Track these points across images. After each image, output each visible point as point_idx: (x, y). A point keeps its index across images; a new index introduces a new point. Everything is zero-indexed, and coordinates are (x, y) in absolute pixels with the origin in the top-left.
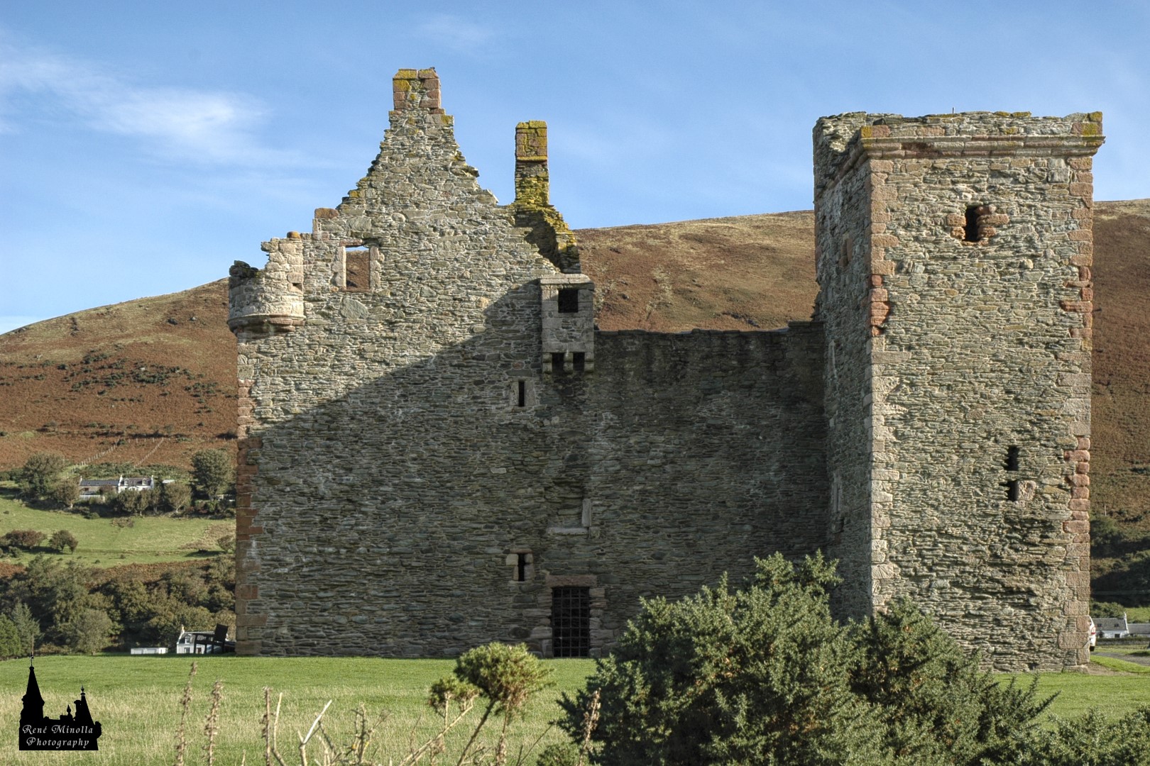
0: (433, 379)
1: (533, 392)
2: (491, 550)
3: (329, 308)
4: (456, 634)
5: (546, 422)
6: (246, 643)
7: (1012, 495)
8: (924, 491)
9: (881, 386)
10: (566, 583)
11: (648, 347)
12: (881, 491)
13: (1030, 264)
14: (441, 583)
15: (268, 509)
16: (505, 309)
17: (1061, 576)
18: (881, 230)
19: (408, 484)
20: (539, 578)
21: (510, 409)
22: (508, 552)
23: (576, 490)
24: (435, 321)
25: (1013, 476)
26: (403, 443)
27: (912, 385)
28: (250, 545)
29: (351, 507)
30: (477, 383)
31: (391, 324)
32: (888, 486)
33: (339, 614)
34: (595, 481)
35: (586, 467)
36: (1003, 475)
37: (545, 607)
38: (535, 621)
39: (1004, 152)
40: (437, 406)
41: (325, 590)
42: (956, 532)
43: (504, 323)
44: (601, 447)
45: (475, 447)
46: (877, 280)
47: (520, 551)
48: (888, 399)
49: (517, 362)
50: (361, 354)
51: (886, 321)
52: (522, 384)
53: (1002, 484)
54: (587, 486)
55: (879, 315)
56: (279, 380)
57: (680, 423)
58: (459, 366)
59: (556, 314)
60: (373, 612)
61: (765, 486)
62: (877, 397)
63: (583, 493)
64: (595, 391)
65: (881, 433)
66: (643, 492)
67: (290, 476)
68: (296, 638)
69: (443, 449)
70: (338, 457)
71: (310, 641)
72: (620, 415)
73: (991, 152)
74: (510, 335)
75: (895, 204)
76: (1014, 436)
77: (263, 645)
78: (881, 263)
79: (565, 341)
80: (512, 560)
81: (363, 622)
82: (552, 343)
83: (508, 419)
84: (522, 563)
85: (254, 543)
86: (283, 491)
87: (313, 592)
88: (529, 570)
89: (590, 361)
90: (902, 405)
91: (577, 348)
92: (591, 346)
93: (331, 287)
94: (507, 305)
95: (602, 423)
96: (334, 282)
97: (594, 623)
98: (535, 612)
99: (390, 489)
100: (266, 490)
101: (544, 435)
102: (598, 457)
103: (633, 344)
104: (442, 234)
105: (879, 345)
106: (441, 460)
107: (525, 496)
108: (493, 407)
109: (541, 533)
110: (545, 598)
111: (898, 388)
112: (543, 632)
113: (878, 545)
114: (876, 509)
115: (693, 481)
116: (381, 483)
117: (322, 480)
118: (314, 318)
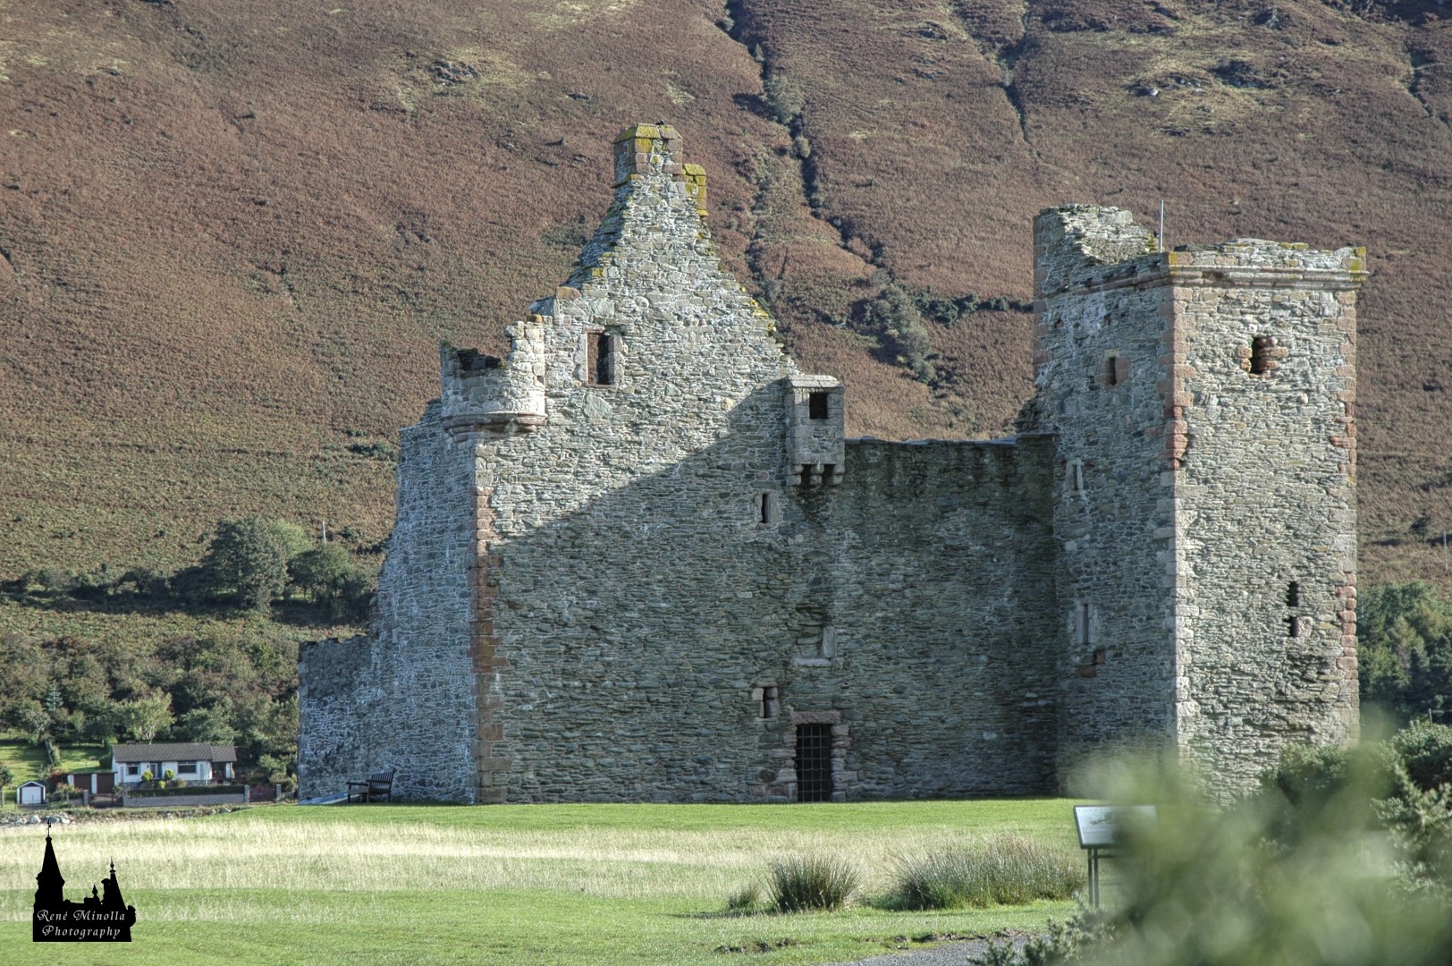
0: (678, 490)
1: (777, 506)
2: (738, 684)
3: (572, 406)
4: (703, 777)
5: (790, 541)
6: (492, 790)
7: (1293, 632)
8: (1219, 627)
9: (1183, 520)
10: (810, 720)
11: (889, 459)
12: (1184, 630)
13: (1305, 398)
14: (688, 721)
15: (512, 638)
16: (749, 412)
17: (1335, 713)
18: (1182, 362)
19: (653, 610)
20: (784, 714)
21: (754, 525)
22: (754, 686)
23: (817, 616)
24: (681, 424)
25: (1294, 612)
26: (649, 562)
27: (1208, 519)
28: (493, 679)
29: (595, 635)
30: (723, 496)
31: (635, 427)
32: (1189, 622)
33: (585, 756)
34: (838, 607)
35: (829, 591)
36: (1286, 611)
37: (790, 748)
38: (780, 762)
39: (1287, 284)
40: (682, 522)
41: (570, 730)
42: (1247, 668)
43: (748, 428)
44: (845, 570)
45: (721, 568)
46: (1178, 411)
47: (766, 684)
48: (1188, 534)
49: (760, 473)
50: (605, 460)
51: (1186, 454)
52: (765, 496)
53: (1285, 620)
54: (830, 613)
55: (1180, 446)
56: (520, 488)
57: (919, 543)
58: (703, 476)
59: (808, 421)
60: (619, 753)
61: (1000, 612)
62: (1180, 532)
63: (825, 620)
64: (838, 507)
65: (1184, 568)
66: (885, 619)
67: (532, 598)
68: (543, 783)
69: (689, 570)
70: (582, 578)
71: (558, 787)
72: (862, 534)
73: (1275, 284)
74: (755, 442)
75: (1194, 334)
76: (1294, 572)
77: (509, 791)
78: (1182, 395)
79: (817, 451)
80: (758, 695)
81: (611, 765)
82: (804, 454)
83: (753, 537)
84: (766, 698)
85: (498, 676)
86: (526, 617)
87: (559, 732)
88: (774, 707)
89: (839, 474)
90: (1201, 539)
91: (828, 460)
92: (842, 458)
93: (574, 382)
94: (751, 408)
95: (845, 543)
96: (576, 376)
97: (838, 764)
98: (780, 752)
99: (635, 615)
100: (508, 615)
101: (788, 555)
102: (842, 580)
103: (875, 455)
104: (687, 324)
105: (1181, 479)
106: (686, 582)
107: (769, 625)
108: (739, 523)
109: (786, 664)
110: (790, 738)
111: (1196, 522)
112: (788, 775)
113: (1182, 681)
114: (1180, 646)
115: (932, 606)
116: (625, 608)
117: (567, 603)
118: (556, 417)
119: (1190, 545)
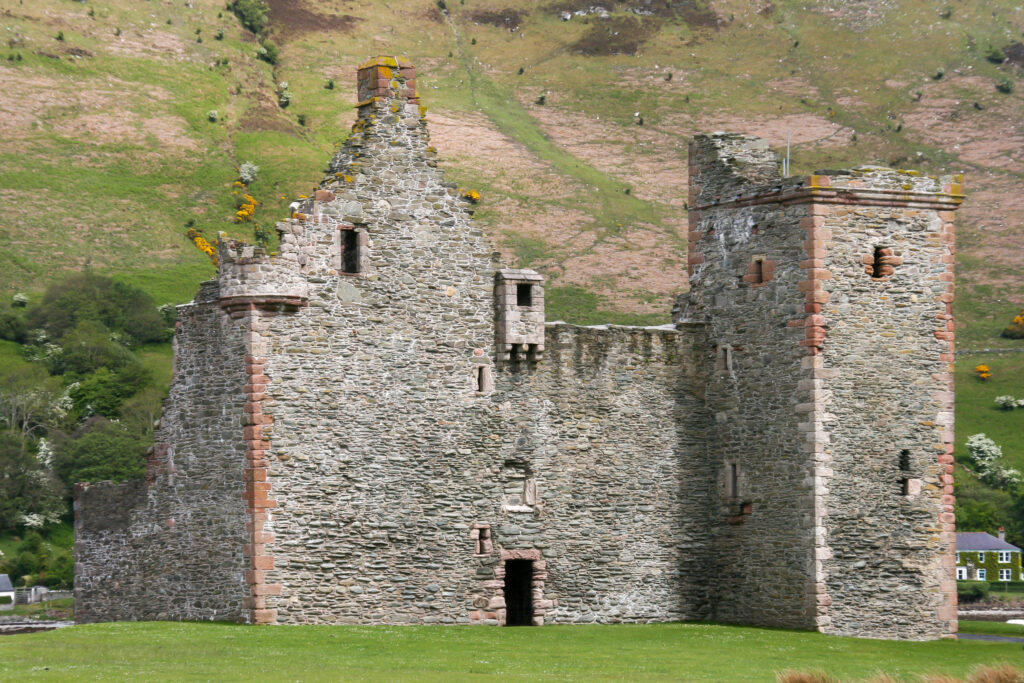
0: (413, 362)
1: (490, 376)
2: (459, 526)
3: (329, 290)
4: (431, 603)
5: (500, 406)
6: (264, 612)
7: (905, 491)
8: (850, 486)
9: (821, 397)
10: (517, 557)
11: (579, 341)
12: (822, 486)
13: (916, 299)
14: (419, 556)
15: (279, 483)
16: (468, 299)
17: (939, 559)
18: (820, 265)
19: (393, 462)
20: (496, 552)
21: (472, 394)
22: (472, 527)
23: (522, 471)
24: (415, 308)
26: (389, 423)
27: (841, 397)
28: (266, 518)
29: (347, 483)
30: (447, 368)
31: (379, 309)
32: (825, 481)
33: (339, 585)
34: (538, 463)
35: (531, 450)
36: (899, 474)
37: (500, 579)
38: (491, 591)
39: (903, 204)
40: (416, 389)
41: (327, 562)
43: (469, 312)
44: (543, 431)
45: (446, 429)
46: (817, 307)
47: (482, 526)
48: (825, 408)
49: (477, 350)
50: (356, 336)
51: (823, 342)
52: (481, 369)
53: (897, 481)
54: (532, 468)
55: (819, 337)
56: (287, 358)
57: (601, 411)
58: (433, 351)
59: (516, 307)
60: (366, 582)
61: (664, 470)
62: (818, 406)
63: (528, 473)
64: (538, 380)
65: (821, 437)
66: (574, 473)
67: (298, 452)
68: (305, 607)
69: (420, 430)
70: (336, 435)
71: (317, 609)
72: (556, 402)
73: (894, 204)
74: (473, 324)
75: (830, 244)
76: (906, 441)
77: (278, 614)
78: (821, 294)
79: (523, 333)
80: (475, 534)
81: (360, 592)
82: (513, 335)
83: (471, 403)
84: (482, 537)
85: (269, 516)
86: (292, 466)
87: (318, 563)
88: (487, 544)
89: (540, 353)
90: (835, 413)
91: (532, 340)
92: (542, 339)
94: (471, 296)
95: (544, 410)
97: (538, 593)
99: (379, 466)
100: (278, 465)
101: (499, 419)
102: (540, 441)
105: (819, 362)
106: (419, 440)
107: (485, 476)
108: (460, 392)
109: (496, 510)
110: (500, 570)
112: (498, 602)
113: (821, 531)
114: (818, 501)
115: (611, 464)
116: (371, 461)
117: (324, 456)
118: (316, 299)
119: (827, 417)
